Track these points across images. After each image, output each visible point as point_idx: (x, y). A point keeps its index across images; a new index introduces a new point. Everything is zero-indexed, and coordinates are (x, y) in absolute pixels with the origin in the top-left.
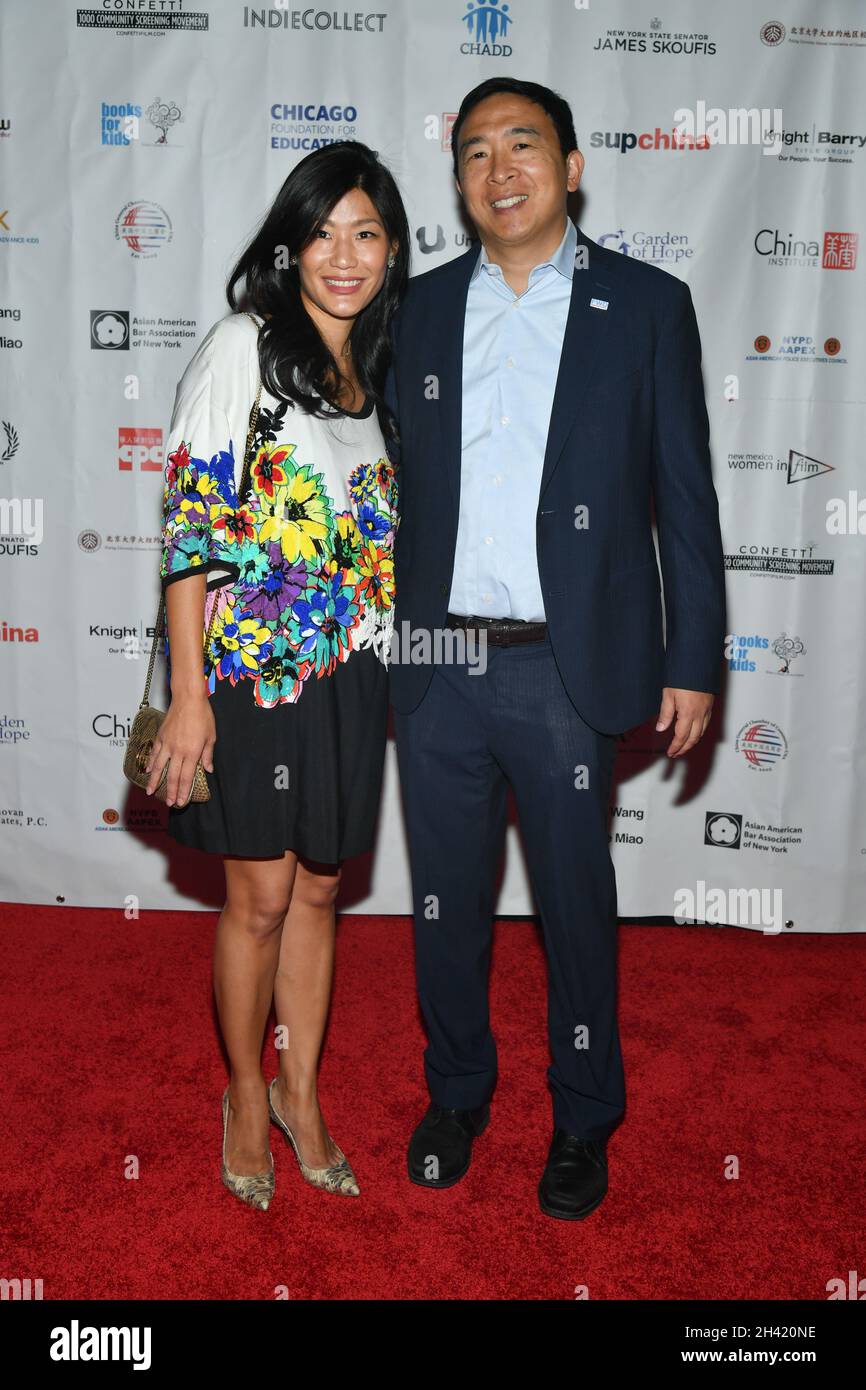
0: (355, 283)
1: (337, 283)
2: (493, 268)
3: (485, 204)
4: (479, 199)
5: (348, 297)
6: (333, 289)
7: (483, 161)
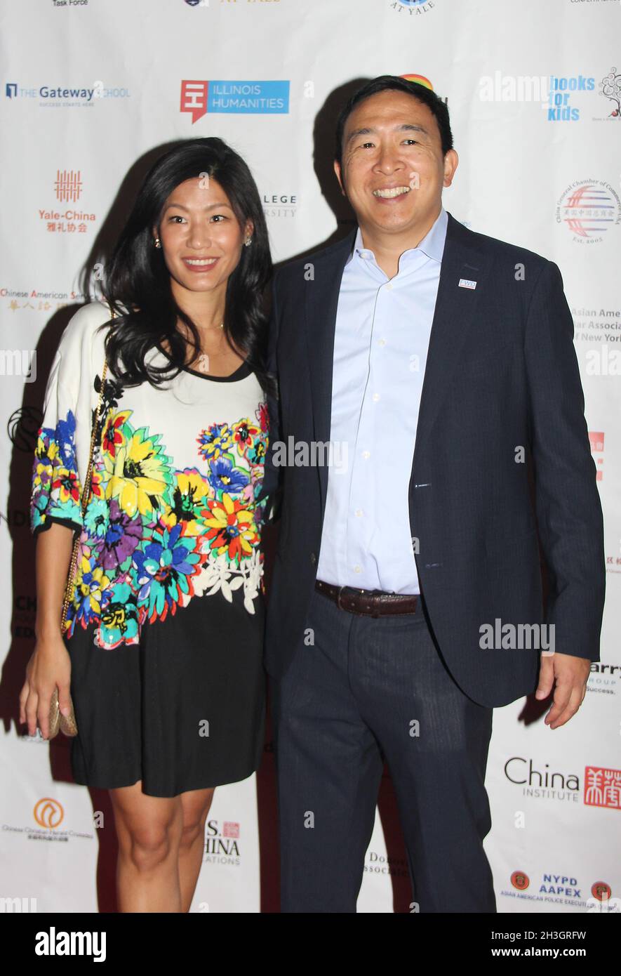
0: (210, 261)
1: (196, 263)
2: (366, 253)
3: (368, 190)
4: (362, 185)
5: (205, 274)
6: (191, 268)
7: (370, 152)
